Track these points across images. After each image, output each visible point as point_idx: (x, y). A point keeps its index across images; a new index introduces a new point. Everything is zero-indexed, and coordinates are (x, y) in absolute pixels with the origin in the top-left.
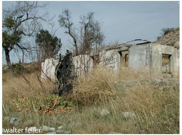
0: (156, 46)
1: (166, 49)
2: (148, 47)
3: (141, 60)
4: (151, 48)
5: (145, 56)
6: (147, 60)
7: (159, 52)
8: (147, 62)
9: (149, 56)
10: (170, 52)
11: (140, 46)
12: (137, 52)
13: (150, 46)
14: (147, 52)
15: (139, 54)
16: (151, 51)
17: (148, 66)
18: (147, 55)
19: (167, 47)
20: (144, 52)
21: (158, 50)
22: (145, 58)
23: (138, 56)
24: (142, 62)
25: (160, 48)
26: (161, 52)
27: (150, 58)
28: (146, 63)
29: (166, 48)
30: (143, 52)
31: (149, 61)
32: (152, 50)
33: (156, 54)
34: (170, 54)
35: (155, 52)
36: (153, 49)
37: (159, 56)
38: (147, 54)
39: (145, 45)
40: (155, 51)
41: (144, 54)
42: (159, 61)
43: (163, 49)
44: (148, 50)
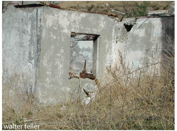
0: (54, 15)
1: (84, 22)
2: (35, 15)
3: (21, 45)
4: (40, 20)
5: (29, 38)
6: (32, 46)
7: (63, 29)
8: (32, 52)
9: (35, 39)
10: (96, 27)
11: (20, 11)
12: (16, 25)
13: (39, 15)
14: (33, 28)
15: (19, 31)
16: (39, 26)
17: (33, 61)
18: (31, 35)
19: (87, 17)
20: (27, 28)
21: (59, 26)
22: (29, 42)
23: (17, 34)
24: (22, 49)
25: (66, 19)
26: (68, 28)
27: (38, 44)
28: (30, 53)
29: (82, 18)
30: (25, 27)
31: (36, 49)
32: (43, 24)
33: (53, 34)
34: (95, 33)
35: (50, 29)
36: (45, 22)
37: (61, 39)
38: (32, 32)
39: (30, 11)
40: (52, 27)
41: (28, 32)
42: (62, 51)
43: (74, 22)
44: (35, 24)
